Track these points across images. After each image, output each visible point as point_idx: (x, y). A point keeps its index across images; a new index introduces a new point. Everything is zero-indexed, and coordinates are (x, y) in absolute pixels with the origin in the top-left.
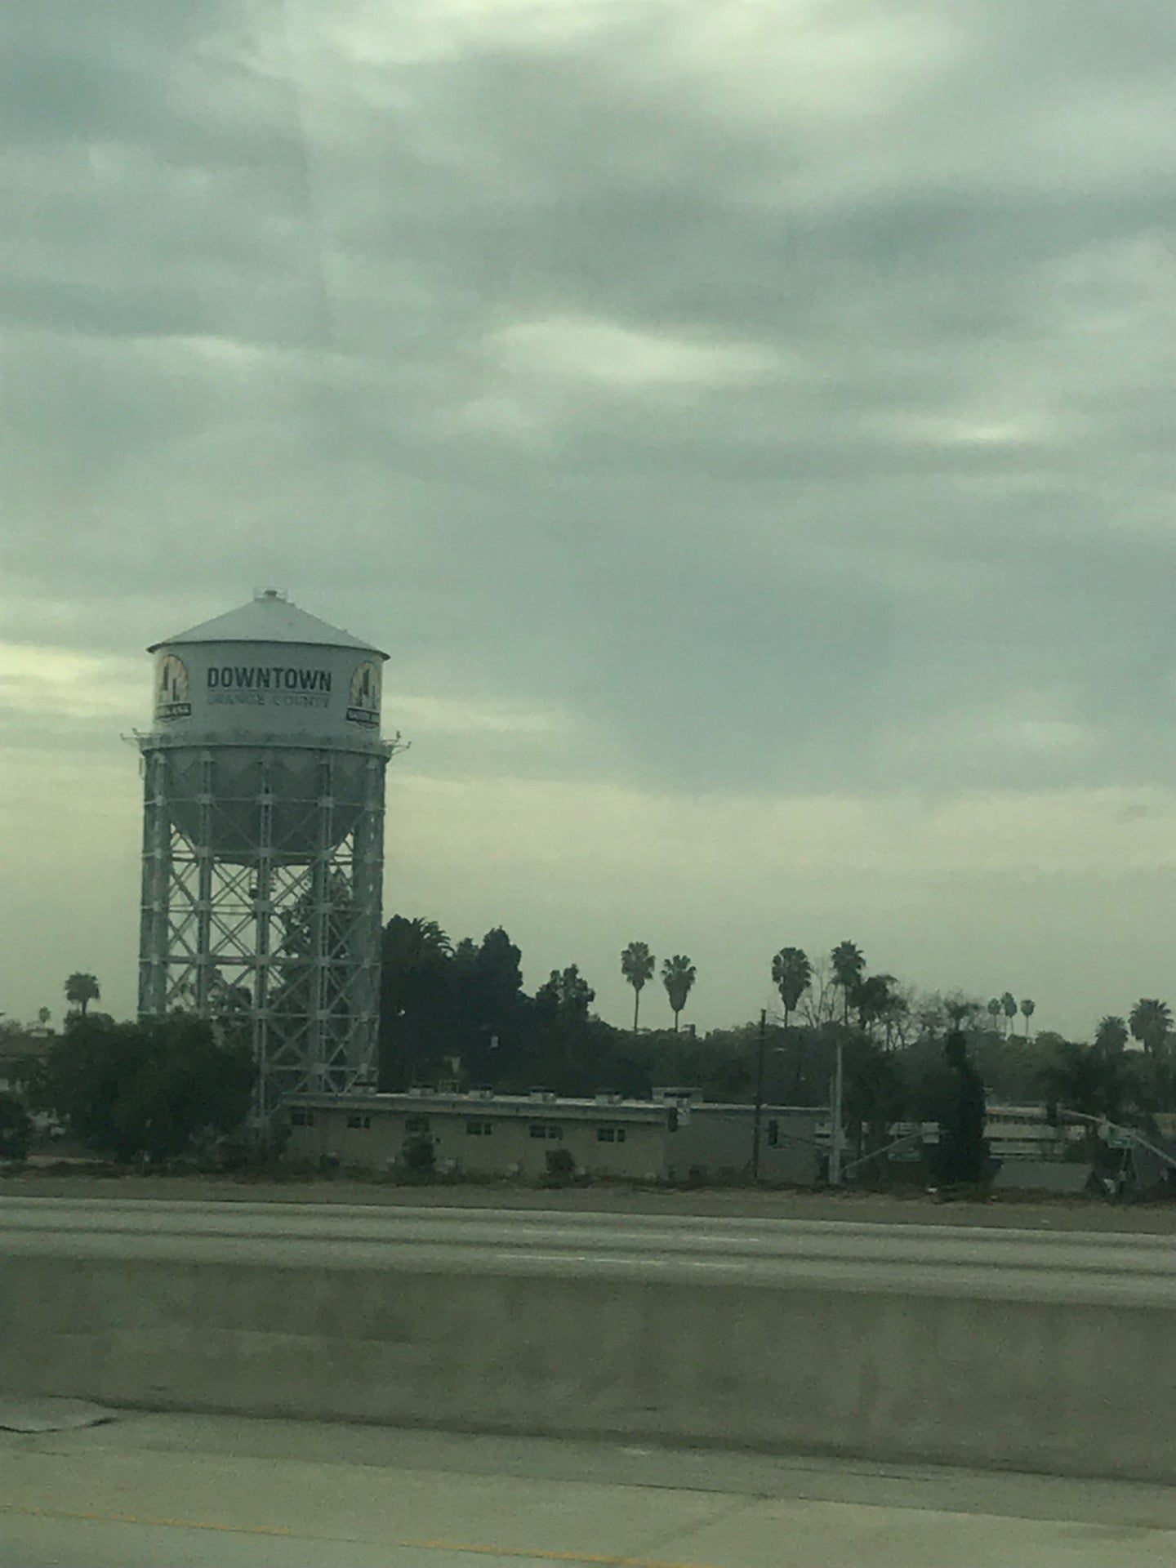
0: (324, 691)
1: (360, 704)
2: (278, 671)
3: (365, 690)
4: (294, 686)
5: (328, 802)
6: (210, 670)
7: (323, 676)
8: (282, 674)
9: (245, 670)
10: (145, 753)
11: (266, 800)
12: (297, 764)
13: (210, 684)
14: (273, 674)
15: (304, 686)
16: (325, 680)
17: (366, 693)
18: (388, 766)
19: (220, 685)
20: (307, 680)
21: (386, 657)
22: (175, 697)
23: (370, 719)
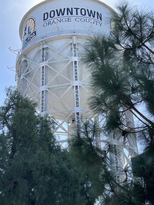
0: (99, 20)
4: (85, 14)
6: (44, 14)
7: (98, 13)
9: (61, 10)
13: (44, 20)
14: (74, 10)
15: (90, 16)
16: (99, 16)
19: (49, 18)
20: (91, 14)
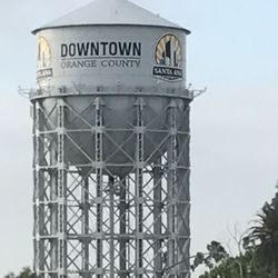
0: (136, 55)
1: (164, 63)
2: (104, 44)
3: (168, 53)
4: (115, 54)
5: (140, 129)
6: (62, 46)
7: (135, 46)
8: (107, 46)
9: (83, 45)
10: (33, 101)
11: (99, 130)
12: (119, 106)
13: (62, 55)
14: (101, 47)
15: (122, 54)
16: (137, 49)
17: (169, 55)
18: (191, 104)
19: (68, 55)
20: (124, 49)
21: (188, 32)
22: (44, 65)
23: (176, 73)
